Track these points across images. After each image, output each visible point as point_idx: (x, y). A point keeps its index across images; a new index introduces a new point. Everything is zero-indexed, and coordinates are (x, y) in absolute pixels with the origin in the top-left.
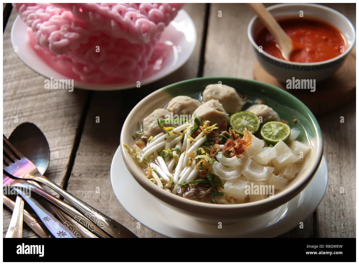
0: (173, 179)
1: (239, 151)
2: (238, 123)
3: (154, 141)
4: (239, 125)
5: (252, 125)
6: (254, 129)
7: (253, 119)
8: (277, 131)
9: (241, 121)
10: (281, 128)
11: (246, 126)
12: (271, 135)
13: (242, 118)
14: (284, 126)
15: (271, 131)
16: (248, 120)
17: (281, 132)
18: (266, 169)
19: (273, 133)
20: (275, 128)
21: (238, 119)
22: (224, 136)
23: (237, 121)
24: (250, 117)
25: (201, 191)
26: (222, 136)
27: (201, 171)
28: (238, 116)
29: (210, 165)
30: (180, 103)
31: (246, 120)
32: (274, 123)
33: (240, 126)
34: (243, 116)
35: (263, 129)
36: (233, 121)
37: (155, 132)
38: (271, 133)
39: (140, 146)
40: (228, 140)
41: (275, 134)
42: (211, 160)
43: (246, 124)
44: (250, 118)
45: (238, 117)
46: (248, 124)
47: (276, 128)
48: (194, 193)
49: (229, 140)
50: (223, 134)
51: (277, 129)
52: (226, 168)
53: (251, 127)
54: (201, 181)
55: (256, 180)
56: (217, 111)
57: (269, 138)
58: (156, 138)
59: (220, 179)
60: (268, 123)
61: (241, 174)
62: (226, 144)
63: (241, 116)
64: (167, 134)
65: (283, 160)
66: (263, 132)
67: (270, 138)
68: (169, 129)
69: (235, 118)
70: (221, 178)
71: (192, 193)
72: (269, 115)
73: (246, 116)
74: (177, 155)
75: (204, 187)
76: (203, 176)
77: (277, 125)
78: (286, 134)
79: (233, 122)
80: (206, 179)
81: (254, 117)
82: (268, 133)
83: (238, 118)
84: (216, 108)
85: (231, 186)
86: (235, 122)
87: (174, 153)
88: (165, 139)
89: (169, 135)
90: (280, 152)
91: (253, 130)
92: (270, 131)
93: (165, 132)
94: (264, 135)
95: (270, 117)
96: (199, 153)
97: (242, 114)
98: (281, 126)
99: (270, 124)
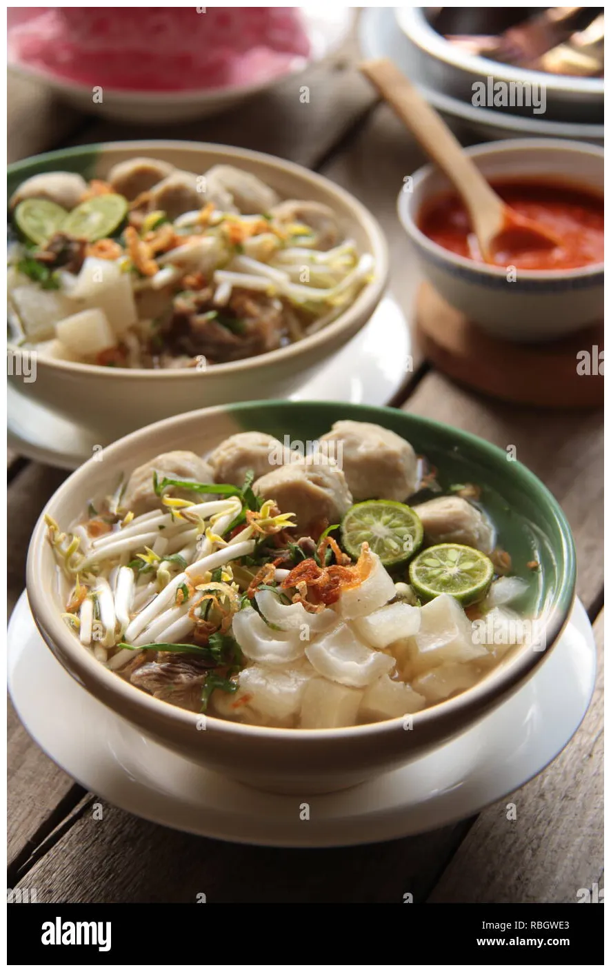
0: (125, 629)
1: (322, 596)
2: (362, 528)
3: (132, 525)
4: (364, 533)
5: (396, 541)
6: (396, 553)
7: (407, 526)
8: (454, 570)
9: (373, 523)
10: (468, 565)
11: (381, 540)
12: (434, 577)
13: (378, 517)
14: (482, 562)
15: (441, 566)
16: (391, 527)
17: (463, 574)
18: (372, 656)
19: (442, 573)
20: (455, 562)
21: (368, 518)
22: (299, 549)
23: (363, 523)
24: (401, 519)
25: (178, 673)
26: (296, 548)
27: (201, 624)
28: (368, 511)
29: (229, 613)
30: (241, 450)
31: (386, 523)
32: (458, 550)
33: (365, 538)
34: (384, 512)
35: (421, 559)
36: (350, 520)
37: (144, 506)
38: (436, 572)
39: (95, 532)
40: (304, 561)
41: (444, 577)
42: (236, 599)
43: (380, 536)
44: (398, 522)
45: (369, 513)
46: (386, 537)
47: (457, 563)
48: (159, 675)
49: (308, 562)
50: (299, 545)
51: (458, 566)
52: (270, 629)
53: (390, 547)
54: (194, 649)
55: (334, 678)
56: (311, 484)
57: (423, 583)
58: (141, 522)
59: (242, 654)
60: (445, 546)
61: (298, 655)
62: (296, 570)
63: (377, 513)
64: (168, 516)
65: (431, 645)
66: (419, 565)
67: (429, 583)
68: (179, 506)
69: (359, 516)
70: (245, 653)
71: (155, 674)
72: (459, 527)
73: (393, 514)
74: (167, 572)
75: (192, 664)
76: (203, 636)
77: (464, 556)
78: (474, 584)
79: (352, 522)
80: (207, 645)
81: (411, 523)
82: (428, 569)
83: (367, 515)
84: (312, 475)
85: (257, 678)
86: (357, 523)
87: (163, 568)
88: (161, 527)
89: (173, 520)
90: (432, 626)
91: (395, 556)
92: (438, 567)
93: (166, 510)
94: (418, 573)
95: (459, 533)
96: (217, 577)
97: (382, 508)
98: (475, 559)
99: (447, 549)
